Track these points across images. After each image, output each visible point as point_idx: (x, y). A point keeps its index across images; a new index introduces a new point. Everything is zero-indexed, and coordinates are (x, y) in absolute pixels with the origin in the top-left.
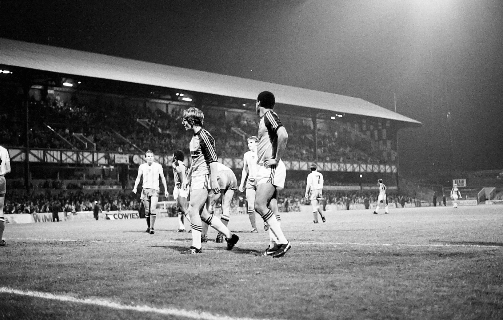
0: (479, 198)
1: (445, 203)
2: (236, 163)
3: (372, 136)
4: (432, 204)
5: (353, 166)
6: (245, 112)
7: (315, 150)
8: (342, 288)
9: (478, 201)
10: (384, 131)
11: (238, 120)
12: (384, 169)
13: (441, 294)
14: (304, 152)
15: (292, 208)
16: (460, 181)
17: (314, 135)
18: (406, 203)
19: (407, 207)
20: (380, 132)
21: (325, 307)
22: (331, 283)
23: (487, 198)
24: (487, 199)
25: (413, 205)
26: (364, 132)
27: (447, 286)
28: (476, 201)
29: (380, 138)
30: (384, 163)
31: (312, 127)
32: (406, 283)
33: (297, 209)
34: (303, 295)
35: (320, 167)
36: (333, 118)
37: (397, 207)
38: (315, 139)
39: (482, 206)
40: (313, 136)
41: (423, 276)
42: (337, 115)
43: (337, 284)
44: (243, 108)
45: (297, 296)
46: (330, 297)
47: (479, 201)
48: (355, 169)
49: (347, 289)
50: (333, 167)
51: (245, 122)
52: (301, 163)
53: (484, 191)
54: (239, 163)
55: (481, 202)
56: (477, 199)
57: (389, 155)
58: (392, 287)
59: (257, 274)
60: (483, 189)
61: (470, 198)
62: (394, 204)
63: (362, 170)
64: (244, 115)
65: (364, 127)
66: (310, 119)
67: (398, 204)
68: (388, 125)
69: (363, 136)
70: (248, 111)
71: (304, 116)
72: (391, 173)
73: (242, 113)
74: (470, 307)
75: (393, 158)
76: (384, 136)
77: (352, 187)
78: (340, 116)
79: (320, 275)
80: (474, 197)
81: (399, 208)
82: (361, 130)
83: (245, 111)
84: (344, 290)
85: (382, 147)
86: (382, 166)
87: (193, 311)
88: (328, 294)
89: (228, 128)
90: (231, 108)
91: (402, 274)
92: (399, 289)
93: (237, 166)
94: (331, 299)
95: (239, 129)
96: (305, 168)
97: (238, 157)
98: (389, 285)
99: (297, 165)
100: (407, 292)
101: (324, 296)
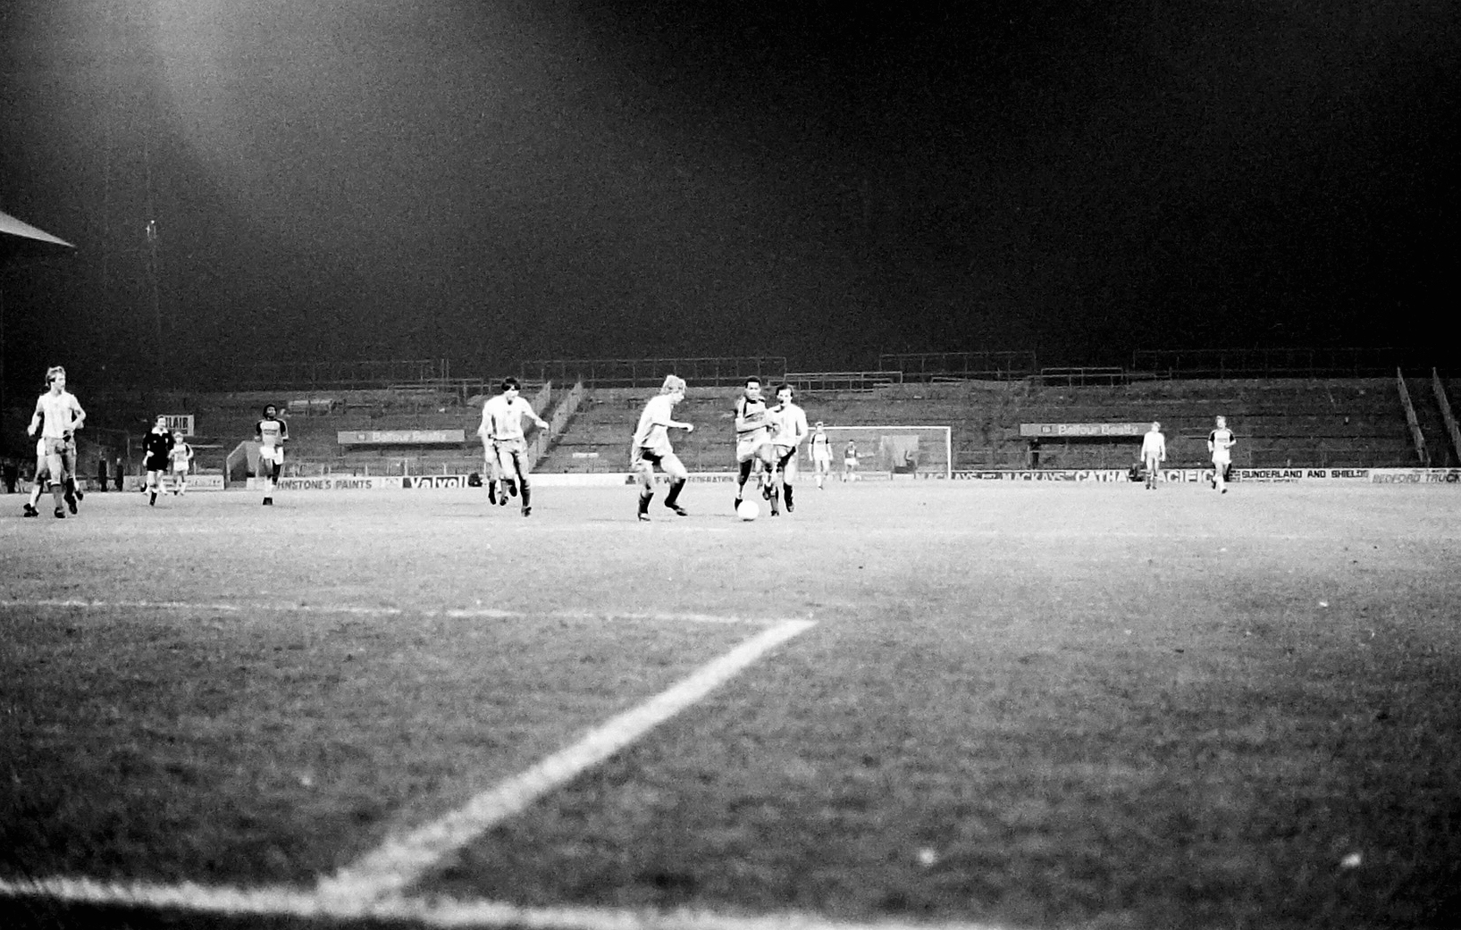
0: (229, 471)
9: (225, 478)
16: (176, 420)
23: (251, 470)
24: (252, 475)
28: (221, 478)
39: (236, 494)
47: (229, 477)
53: (244, 449)
55: (233, 482)
56: (224, 473)
60: (243, 442)
61: (203, 470)
80: (213, 467)
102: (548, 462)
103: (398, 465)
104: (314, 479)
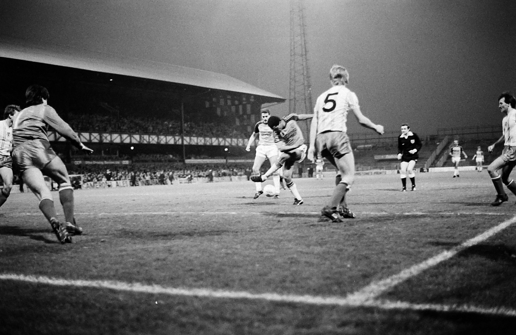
2: (103, 138)
3: (237, 110)
5: (219, 141)
7: (181, 125)
8: (178, 252)
10: (249, 107)
13: (266, 255)
14: (170, 126)
17: (181, 110)
20: (244, 107)
21: (156, 269)
22: (168, 248)
26: (229, 107)
27: (274, 248)
29: (244, 112)
32: (239, 246)
34: (139, 259)
35: (187, 141)
38: (181, 113)
40: (179, 110)
43: (174, 249)
44: (110, 83)
45: (134, 260)
46: (164, 260)
48: (221, 142)
50: (199, 141)
52: (167, 137)
54: (106, 138)
63: (227, 144)
65: (229, 102)
68: (252, 100)
74: (287, 266)
76: (249, 111)
77: (217, 160)
82: (226, 105)
83: (112, 86)
84: (179, 254)
85: (246, 122)
87: (31, 276)
88: (163, 258)
91: (237, 239)
92: (229, 251)
93: (105, 141)
94: (164, 262)
95: (106, 104)
96: (172, 142)
97: (105, 131)
98: (222, 249)
99: (163, 140)
100: (236, 254)
101: (158, 259)
102: (447, 163)
103: (395, 166)
104: (367, 172)
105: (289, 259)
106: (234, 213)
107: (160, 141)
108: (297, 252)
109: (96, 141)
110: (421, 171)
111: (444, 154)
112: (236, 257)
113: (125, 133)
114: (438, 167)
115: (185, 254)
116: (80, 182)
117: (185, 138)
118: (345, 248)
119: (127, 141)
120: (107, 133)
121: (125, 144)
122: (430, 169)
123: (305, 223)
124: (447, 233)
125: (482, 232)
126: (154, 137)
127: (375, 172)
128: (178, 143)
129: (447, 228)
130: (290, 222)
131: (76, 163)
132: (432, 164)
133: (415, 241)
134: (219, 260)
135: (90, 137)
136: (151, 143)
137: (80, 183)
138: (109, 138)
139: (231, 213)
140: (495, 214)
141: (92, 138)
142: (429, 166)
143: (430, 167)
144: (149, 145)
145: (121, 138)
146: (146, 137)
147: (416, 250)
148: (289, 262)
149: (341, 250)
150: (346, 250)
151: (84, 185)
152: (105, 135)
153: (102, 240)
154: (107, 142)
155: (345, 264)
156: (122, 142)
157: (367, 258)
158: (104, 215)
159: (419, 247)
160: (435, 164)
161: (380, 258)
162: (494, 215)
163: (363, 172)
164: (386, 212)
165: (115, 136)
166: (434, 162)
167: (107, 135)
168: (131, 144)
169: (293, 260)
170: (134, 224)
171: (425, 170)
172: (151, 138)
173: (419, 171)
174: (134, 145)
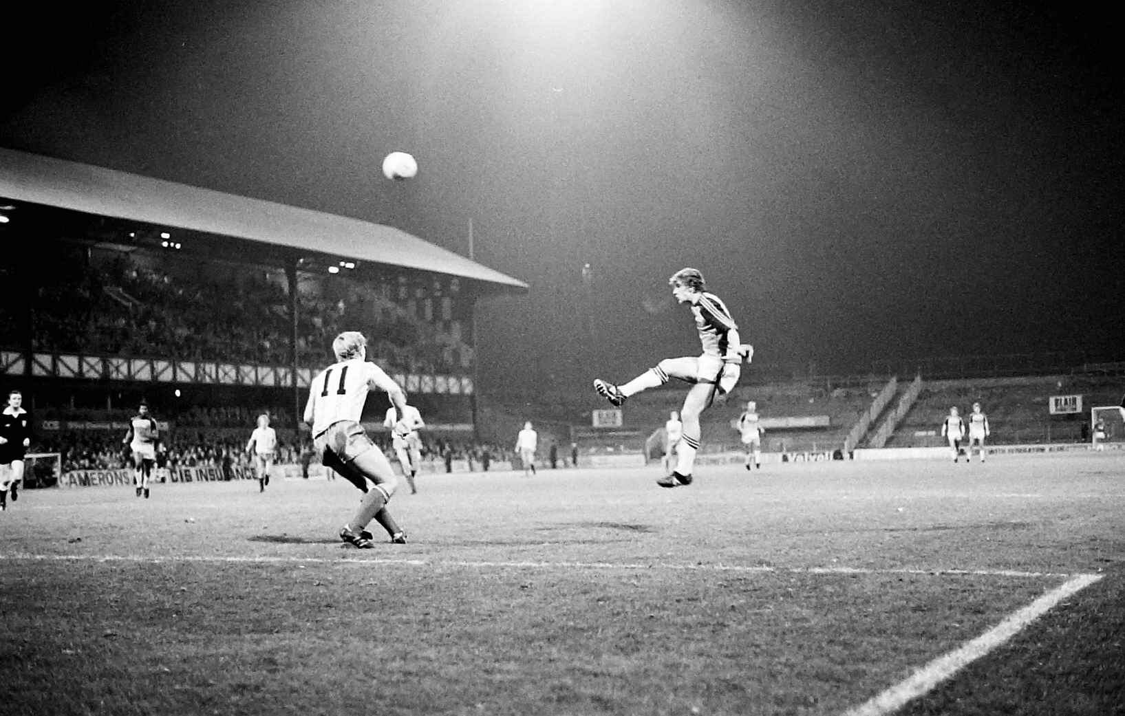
0: (648, 451)
1: (574, 462)
2: (112, 368)
3: (420, 311)
4: (548, 463)
6: (133, 252)
7: (292, 342)
8: (289, 666)
9: (646, 457)
10: (446, 303)
11: (117, 268)
12: (444, 385)
13: (498, 677)
14: (267, 345)
15: (237, 471)
16: (607, 413)
17: (291, 308)
18: (491, 462)
19: (494, 470)
20: (437, 304)
22: (266, 656)
25: (508, 465)
26: (403, 303)
27: (517, 660)
28: (643, 457)
29: (437, 316)
30: (446, 372)
31: (286, 289)
32: (431, 653)
33: (249, 473)
34: (198, 685)
35: (304, 380)
36: (333, 270)
37: (472, 469)
38: (291, 314)
40: (288, 308)
41: (471, 637)
42: (342, 264)
43: (280, 657)
44: (129, 242)
46: (257, 688)
47: (649, 456)
49: (300, 669)
51: (134, 274)
52: (259, 369)
54: (117, 369)
55: (652, 460)
56: (645, 454)
57: (456, 354)
58: (396, 665)
59: (107, 636)
60: (658, 431)
61: (628, 451)
62: (465, 464)
64: (132, 257)
65: (403, 292)
66: (283, 271)
67: (474, 462)
68: (455, 288)
69: (400, 311)
70: (142, 249)
71: (269, 264)
72: (461, 395)
73: (127, 253)
75: (465, 363)
76: (446, 314)
78: (351, 266)
79: (248, 637)
80: (637, 449)
81: (476, 472)
82: (395, 298)
83: (134, 248)
84: (294, 671)
85: (440, 337)
86: (440, 379)
88: (254, 682)
89: (96, 286)
90: (100, 240)
91: (429, 632)
92: (411, 667)
93: (114, 375)
94: (258, 695)
95: (120, 289)
96: (270, 381)
97: (116, 353)
98: (394, 659)
99: (250, 375)
100: (427, 674)
101: (244, 687)
102: (895, 439)
103: (778, 444)
104: (713, 456)
105: (553, 689)
106: (416, 562)
107: (243, 379)
108: (572, 670)
109: (93, 375)
110: (835, 458)
111: (889, 419)
112: (427, 683)
113: (160, 357)
114: (875, 447)
115: (308, 673)
116: (55, 470)
117: (300, 371)
118: (684, 660)
119: (167, 376)
120: (122, 357)
121: (161, 383)
122: (856, 452)
123: (585, 593)
124: (916, 625)
125: (996, 622)
126: (228, 368)
127: (732, 459)
128: (283, 383)
129: (915, 610)
130: (549, 590)
131: (46, 425)
132: (861, 442)
133: (845, 645)
134: (388, 691)
135: (80, 366)
136: (222, 381)
137: (54, 473)
138: (124, 369)
139: (410, 562)
140: (1020, 574)
141: (85, 367)
142: (853, 446)
143: (855, 448)
144: (217, 387)
145: (153, 369)
146: (210, 368)
147: (851, 667)
148: (555, 697)
149: (674, 666)
150: (687, 666)
151: (63, 478)
152: (115, 361)
153: (109, 632)
154: (121, 377)
155: (687, 703)
156: (155, 377)
157: (735, 687)
158: (114, 563)
159: (856, 661)
160: (868, 442)
161: (766, 690)
162: (1018, 578)
163: (705, 456)
164: (769, 564)
165: (138, 364)
166: (865, 436)
167: (121, 361)
168: (174, 385)
169: (565, 693)
170: (182, 588)
171: (846, 455)
172: (221, 372)
173: (832, 457)
174: (181, 386)
